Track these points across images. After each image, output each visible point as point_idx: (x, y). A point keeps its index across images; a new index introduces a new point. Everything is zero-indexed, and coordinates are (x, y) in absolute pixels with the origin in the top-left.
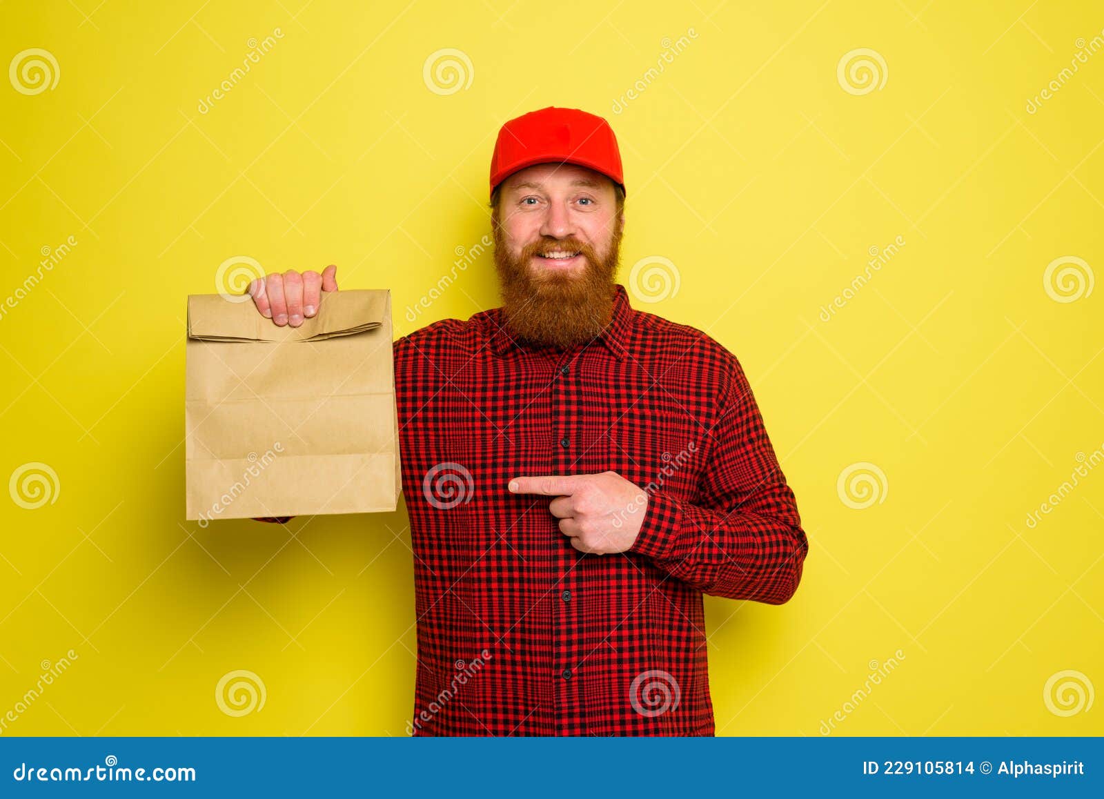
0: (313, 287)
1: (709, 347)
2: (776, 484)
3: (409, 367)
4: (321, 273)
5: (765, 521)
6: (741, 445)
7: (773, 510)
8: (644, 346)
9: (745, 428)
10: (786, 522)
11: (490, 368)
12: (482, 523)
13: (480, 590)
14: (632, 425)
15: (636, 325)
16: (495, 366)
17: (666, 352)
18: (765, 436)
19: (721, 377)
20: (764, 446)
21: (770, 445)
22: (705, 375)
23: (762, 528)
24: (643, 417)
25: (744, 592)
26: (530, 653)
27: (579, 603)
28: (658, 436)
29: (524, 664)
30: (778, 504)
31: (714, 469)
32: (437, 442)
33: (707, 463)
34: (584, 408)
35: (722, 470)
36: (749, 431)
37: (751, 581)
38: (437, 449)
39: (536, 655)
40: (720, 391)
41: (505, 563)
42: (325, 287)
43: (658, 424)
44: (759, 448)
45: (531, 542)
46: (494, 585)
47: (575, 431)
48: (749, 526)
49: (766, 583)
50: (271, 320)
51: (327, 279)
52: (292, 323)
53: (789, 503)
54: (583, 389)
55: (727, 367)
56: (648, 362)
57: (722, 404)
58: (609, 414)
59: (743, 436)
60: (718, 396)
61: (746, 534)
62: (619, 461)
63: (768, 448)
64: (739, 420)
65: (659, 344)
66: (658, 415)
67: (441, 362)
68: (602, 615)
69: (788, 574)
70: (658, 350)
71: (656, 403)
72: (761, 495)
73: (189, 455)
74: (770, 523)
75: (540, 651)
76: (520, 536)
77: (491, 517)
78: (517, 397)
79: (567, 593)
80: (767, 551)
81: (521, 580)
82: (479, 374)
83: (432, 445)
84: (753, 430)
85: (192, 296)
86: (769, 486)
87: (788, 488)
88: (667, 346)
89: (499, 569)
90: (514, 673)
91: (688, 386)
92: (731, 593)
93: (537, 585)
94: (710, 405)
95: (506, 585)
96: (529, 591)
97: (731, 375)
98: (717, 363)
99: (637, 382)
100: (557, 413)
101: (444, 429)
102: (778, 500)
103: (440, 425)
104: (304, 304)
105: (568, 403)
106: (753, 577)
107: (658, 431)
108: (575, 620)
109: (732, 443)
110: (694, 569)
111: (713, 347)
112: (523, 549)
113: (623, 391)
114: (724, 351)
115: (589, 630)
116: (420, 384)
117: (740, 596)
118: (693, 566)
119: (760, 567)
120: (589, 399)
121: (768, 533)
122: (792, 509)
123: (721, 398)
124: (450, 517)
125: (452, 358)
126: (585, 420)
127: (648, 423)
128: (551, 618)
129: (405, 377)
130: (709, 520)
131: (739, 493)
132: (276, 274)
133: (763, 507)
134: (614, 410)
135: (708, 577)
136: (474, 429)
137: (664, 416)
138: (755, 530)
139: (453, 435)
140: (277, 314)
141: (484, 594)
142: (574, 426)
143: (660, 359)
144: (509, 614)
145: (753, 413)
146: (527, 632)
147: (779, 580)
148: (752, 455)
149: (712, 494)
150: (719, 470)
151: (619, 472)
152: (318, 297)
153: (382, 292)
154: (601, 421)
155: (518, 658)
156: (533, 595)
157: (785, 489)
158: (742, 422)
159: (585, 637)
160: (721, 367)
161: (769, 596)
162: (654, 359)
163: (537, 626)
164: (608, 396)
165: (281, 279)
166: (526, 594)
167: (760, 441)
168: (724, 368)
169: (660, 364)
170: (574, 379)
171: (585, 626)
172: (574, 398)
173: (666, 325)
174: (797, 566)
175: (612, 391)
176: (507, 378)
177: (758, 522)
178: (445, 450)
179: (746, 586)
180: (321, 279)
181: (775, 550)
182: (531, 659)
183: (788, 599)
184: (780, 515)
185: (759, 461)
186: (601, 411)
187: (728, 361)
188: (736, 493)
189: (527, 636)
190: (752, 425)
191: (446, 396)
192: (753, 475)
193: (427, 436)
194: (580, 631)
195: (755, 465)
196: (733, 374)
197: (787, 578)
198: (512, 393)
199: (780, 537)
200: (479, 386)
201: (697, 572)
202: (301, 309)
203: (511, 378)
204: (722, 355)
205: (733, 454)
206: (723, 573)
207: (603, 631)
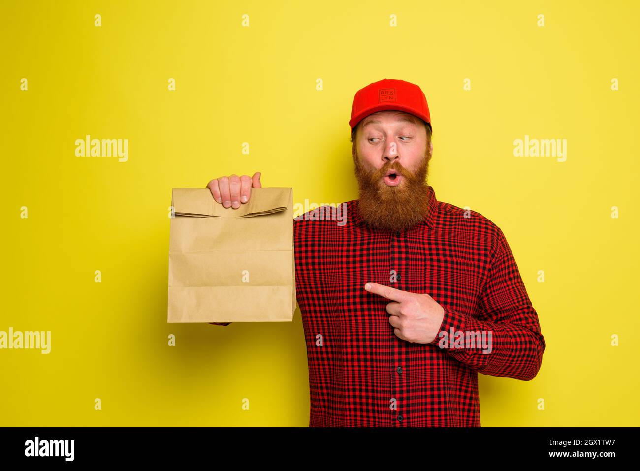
0: (246, 185)
1: (484, 222)
2: (526, 306)
3: (303, 232)
4: (251, 177)
5: (518, 329)
6: (504, 281)
7: (524, 322)
8: (445, 221)
9: (507, 271)
10: (531, 330)
11: (352, 233)
12: (348, 325)
13: (347, 366)
14: (439, 267)
15: (440, 209)
16: (355, 232)
17: (459, 225)
18: (519, 277)
19: (493, 240)
20: (518, 282)
21: (522, 282)
22: (483, 238)
23: (516, 333)
24: (446, 262)
25: (506, 373)
26: (377, 405)
27: (407, 375)
28: (455, 273)
29: (374, 411)
30: (526, 319)
31: (487, 295)
32: (321, 277)
33: (483, 291)
34: (410, 256)
35: (492, 296)
36: (509, 273)
37: (509, 366)
38: (321, 282)
39: (381, 407)
40: (492, 248)
41: (362, 350)
42: (254, 185)
43: (455, 266)
44: (515, 284)
45: (378, 337)
46: (356, 363)
47: (404, 270)
48: (507, 331)
49: (519, 366)
50: (221, 204)
51: (255, 181)
52: (233, 206)
53: (533, 318)
54: (409, 245)
55: (496, 234)
56: (448, 230)
57: (493, 256)
58: (425, 260)
59: (505, 276)
60: (491, 250)
61: (506, 336)
62: (431, 288)
63: (521, 284)
64: (503, 266)
65: (454, 220)
66: (455, 261)
67: (323, 229)
68: (422, 382)
69: (533, 362)
70: (454, 224)
71: (454, 253)
72: (516, 313)
73: (170, 284)
74: (521, 330)
75: (383, 404)
76: (371, 333)
77: (353, 322)
78: (368, 249)
79: (399, 368)
80: (519, 347)
81: (372, 360)
82: (345, 237)
83: (318, 279)
84: (511, 273)
85: (175, 189)
86: (521, 307)
87: (533, 309)
88: (459, 221)
89: (359, 353)
90: (368, 417)
91: (473, 244)
92: (497, 373)
93: (381, 363)
94: (486, 255)
95: (362, 363)
96: (377, 367)
97: (498, 239)
98: (490, 232)
99: (442, 241)
100: (393, 259)
101: (324, 269)
102: (526, 315)
103: (322, 267)
104: (241, 195)
105: (400, 253)
106: (510, 363)
107: (455, 271)
108: (405, 384)
109: (499, 280)
110: (472, 357)
111: (486, 222)
112: (372, 341)
113: (433, 246)
114: (493, 225)
115: (413, 391)
116: (310, 243)
117: (503, 375)
118: (472, 355)
119: (515, 357)
120: (413, 250)
121: (520, 336)
122: (536, 322)
123: (493, 252)
124: (330, 322)
125: (329, 227)
126: (410, 263)
127: (449, 265)
128: (390, 383)
129: (301, 238)
130: (482, 327)
131: (503, 311)
132: (225, 177)
133: (517, 320)
134: (428, 257)
135: (481, 362)
136: (342, 268)
137: (459, 261)
138: (511, 334)
139: (330, 273)
140: (226, 201)
141: (350, 368)
142: (403, 267)
143: (455, 228)
144: (364, 381)
145: (512, 262)
146: (375, 392)
147: (527, 365)
148: (510, 287)
149: (486, 311)
150: (490, 296)
151: (431, 295)
152: (250, 191)
153: (287, 189)
154: (420, 264)
155: (370, 408)
156: (379, 369)
157: (531, 309)
158: (505, 267)
159: (411, 396)
160: (492, 234)
161: (521, 375)
162: (451, 229)
163: (382, 388)
164: (424, 249)
165: (228, 180)
166: (375, 369)
167: (516, 280)
168: (494, 235)
169: (455, 231)
170: (403, 239)
171: (411, 388)
172: (403, 250)
173: (457, 210)
174: (539, 357)
175: (427, 246)
176: (363, 239)
177: (513, 329)
178: (325, 282)
179: (506, 369)
180: (251, 180)
181: (524, 346)
182: (378, 409)
183: (533, 378)
184: (527, 325)
185: (515, 291)
186: (420, 258)
187: (496, 230)
188: (500, 311)
189: (375, 395)
190: (511, 269)
191: (325, 249)
192: (511, 300)
193: (314, 273)
194: (408, 391)
195: (513, 294)
196: (500, 238)
197: (532, 364)
198: (365, 247)
199: (527, 339)
200: (345, 243)
201: (474, 359)
202: (239, 198)
203: (365, 238)
204: (492, 227)
205: (499, 287)
206: (491, 360)
207: (422, 391)
